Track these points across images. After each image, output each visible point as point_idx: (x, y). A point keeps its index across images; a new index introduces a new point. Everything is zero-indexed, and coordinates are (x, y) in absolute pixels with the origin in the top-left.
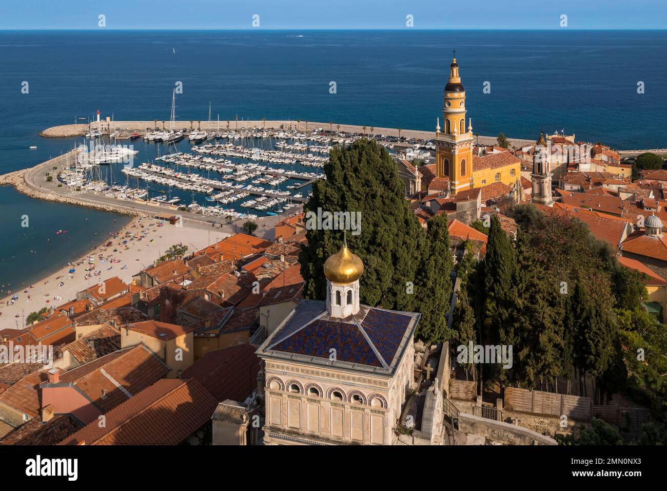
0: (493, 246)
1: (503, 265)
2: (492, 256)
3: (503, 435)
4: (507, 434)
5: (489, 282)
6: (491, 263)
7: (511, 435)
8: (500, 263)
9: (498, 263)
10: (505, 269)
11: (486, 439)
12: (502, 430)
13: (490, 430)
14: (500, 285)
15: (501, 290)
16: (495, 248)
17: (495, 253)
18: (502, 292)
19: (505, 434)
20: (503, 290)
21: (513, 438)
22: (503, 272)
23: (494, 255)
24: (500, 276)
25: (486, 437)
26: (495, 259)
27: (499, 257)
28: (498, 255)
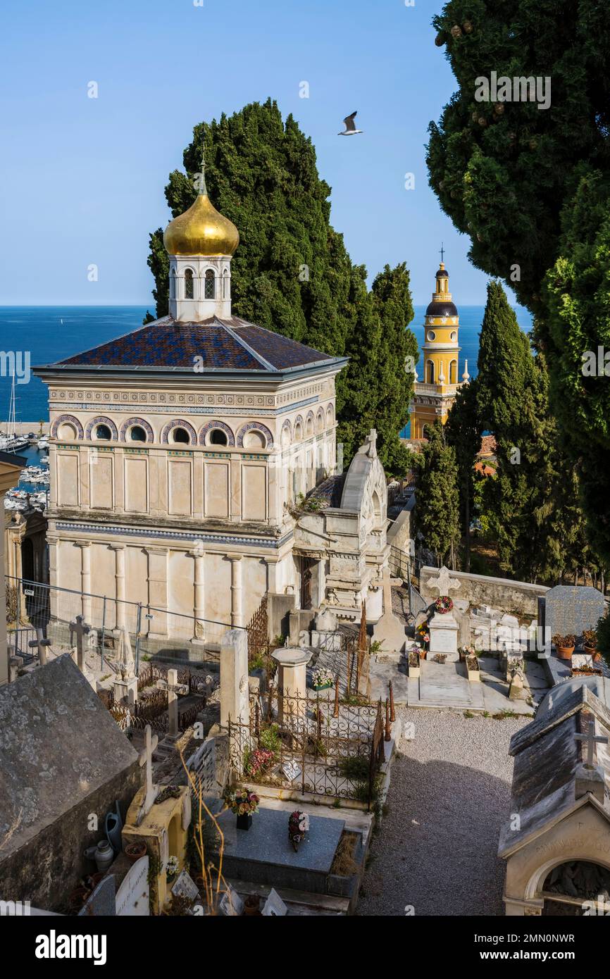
0: (491, 332)
1: (509, 362)
2: (490, 351)
3: (503, 596)
4: (510, 593)
5: (483, 400)
6: (489, 364)
7: (517, 595)
8: (504, 359)
9: (501, 359)
10: (512, 369)
11: (471, 605)
12: (500, 588)
13: (477, 589)
14: (504, 401)
15: (504, 408)
16: (495, 335)
17: (496, 344)
18: (506, 412)
19: (506, 595)
20: (508, 408)
21: (519, 600)
22: (508, 374)
23: (494, 349)
24: (504, 384)
25: (470, 602)
26: (495, 355)
27: (503, 349)
28: (500, 345)
